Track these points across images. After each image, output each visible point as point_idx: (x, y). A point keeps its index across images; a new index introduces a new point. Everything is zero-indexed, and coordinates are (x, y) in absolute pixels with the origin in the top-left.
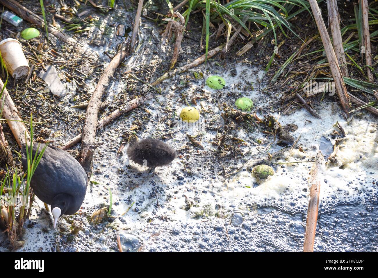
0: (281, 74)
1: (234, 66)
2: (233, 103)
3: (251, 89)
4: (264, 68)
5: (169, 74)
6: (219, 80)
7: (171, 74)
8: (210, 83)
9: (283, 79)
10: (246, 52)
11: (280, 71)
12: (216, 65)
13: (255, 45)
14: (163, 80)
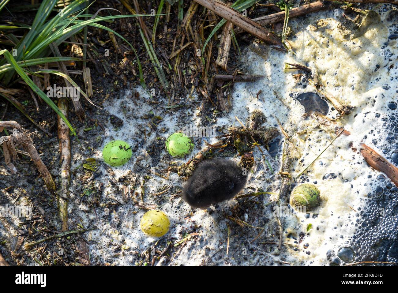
0: (165, 71)
1: (103, 113)
2: (169, 157)
3: (159, 120)
4: (136, 81)
5: (64, 199)
6: (121, 147)
7: (65, 196)
8: (114, 161)
9: (172, 74)
10: (93, 84)
11: (158, 67)
12: (86, 132)
13: (90, 65)
14: (67, 212)
